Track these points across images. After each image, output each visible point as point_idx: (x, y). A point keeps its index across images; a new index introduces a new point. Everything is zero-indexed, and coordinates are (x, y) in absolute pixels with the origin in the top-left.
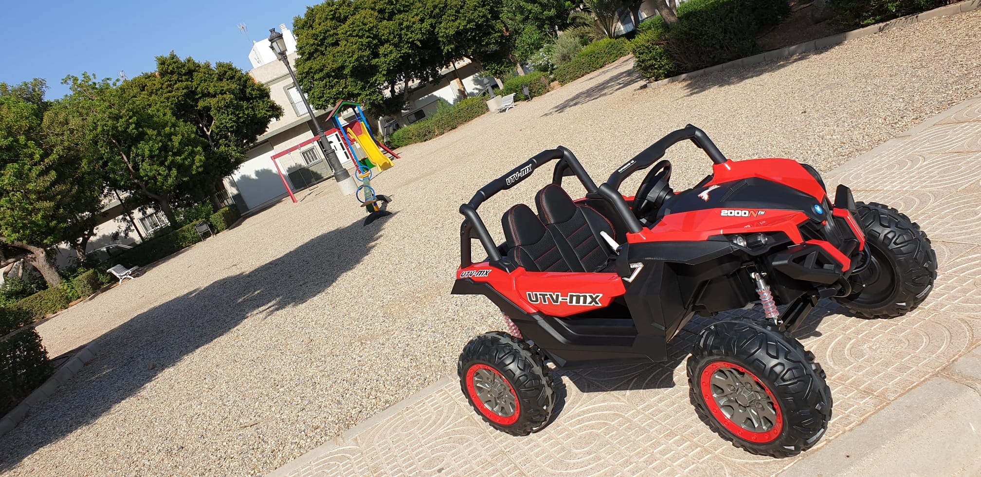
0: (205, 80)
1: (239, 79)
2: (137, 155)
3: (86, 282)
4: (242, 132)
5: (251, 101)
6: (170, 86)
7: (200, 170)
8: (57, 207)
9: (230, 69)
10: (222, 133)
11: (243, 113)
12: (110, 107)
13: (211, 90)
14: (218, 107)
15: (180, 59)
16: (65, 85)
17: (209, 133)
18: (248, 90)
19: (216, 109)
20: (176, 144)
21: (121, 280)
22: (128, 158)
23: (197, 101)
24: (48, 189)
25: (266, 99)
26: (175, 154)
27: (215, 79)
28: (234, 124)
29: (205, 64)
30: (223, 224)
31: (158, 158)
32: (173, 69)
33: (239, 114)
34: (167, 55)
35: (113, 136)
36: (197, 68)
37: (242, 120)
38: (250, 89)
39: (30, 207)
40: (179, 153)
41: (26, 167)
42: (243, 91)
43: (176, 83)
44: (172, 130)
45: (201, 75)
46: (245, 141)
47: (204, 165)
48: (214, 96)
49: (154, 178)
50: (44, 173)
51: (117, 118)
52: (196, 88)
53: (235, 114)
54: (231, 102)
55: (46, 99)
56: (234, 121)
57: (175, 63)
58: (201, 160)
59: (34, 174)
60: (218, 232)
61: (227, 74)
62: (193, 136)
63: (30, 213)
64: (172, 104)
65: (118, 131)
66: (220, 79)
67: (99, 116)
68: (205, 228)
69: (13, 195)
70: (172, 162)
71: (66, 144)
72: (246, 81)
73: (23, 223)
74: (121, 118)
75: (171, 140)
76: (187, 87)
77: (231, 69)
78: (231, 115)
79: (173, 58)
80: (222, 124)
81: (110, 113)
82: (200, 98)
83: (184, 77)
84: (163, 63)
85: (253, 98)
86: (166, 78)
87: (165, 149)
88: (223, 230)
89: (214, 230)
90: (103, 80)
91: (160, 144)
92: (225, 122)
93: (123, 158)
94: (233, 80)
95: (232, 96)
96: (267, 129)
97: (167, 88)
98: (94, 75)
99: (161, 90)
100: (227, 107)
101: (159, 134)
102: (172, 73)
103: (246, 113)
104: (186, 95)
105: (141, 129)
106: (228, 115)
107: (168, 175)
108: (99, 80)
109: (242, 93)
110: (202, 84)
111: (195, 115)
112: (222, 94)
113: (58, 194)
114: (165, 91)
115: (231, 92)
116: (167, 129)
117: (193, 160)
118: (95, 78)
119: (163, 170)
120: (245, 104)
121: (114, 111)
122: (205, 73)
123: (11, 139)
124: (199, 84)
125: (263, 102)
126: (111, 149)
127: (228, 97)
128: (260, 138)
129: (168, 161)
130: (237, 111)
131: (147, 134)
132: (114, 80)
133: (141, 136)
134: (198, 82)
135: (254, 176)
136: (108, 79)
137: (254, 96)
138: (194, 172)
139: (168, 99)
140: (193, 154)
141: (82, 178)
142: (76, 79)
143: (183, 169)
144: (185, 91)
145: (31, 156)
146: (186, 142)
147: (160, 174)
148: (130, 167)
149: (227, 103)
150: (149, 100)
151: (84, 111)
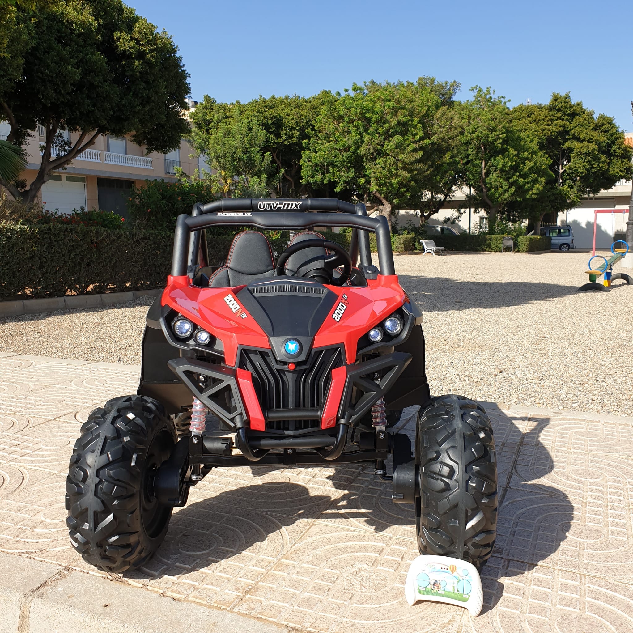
0: (582, 126)
1: (612, 135)
2: (493, 165)
3: (402, 242)
4: (588, 180)
5: (612, 158)
6: (551, 120)
7: (534, 196)
8: (412, 179)
9: (608, 123)
10: (571, 175)
11: (598, 165)
12: (492, 120)
13: (582, 136)
14: (580, 151)
15: (572, 101)
16: (471, 92)
17: (561, 171)
18: (614, 147)
19: (577, 153)
20: (526, 168)
21: (426, 252)
22: (486, 165)
23: (566, 140)
24: (412, 163)
25: (626, 160)
26: (521, 176)
27: (591, 127)
28: (585, 171)
29: (590, 112)
30: (526, 247)
31: (505, 174)
32: (562, 107)
33: (594, 164)
34: (563, 94)
35: (484, 144)
36: (581, 113)
37: (593, 170)
38: (616, 146)
39: (394, 172)
40: (524, 176)
41: (407, 142)
42: (609, 146)
43: (557, 120)
44: (530, 156)
45: (581, 120)
46: (588, 189)
47: (540, 194)
48: (582, 142)
49: (497, 188)
50: (415, 150)
51: (493, 130)
52: (571, 130)
53: (590, 163)
54: (593, 151)
55: (455, 98)
56: (586, 169)
57: (565, 102)
58: (538, 189)
59: (409, 149)
60: (518, 251)
61: (604, 127)
62: (544, 167)
63: (392, 176)
64: (545, 135)
65: (488, 141)
66: (595, 129)
67: (481, 124)
68: (510, 243)
69: (389, 159)
70: (515, 181)
71: (442, 135)
72: (616, 139)
73: (385, 181)
74: (495, 131)
75: (524, 164)
76: (564, 126)
77: (610, 124)
78: (587, 162)
79: (566, 98)
80: (575, 167)
81: (489, 124)
82: (570, 139)
83: (566, 117)
84: (556, 100)
85: (614, 156)
86: (552, 113)
87: (515, 168)
88: (523, 251)
89: (516, 248)
90: (498, 97)
91: (514, 163)
92: (579, 167)
93: (482, 163)
94: (606, 134)
95: (596, 146)
96: (613, 187)
97: (548, 121)
98: (494, 91)
99: (542, 121)
100: (587, 154)
101: (517, 155)
102: (559, 110)
103: (601, 165)
104: (560, 133)
105: (505, 146)
106: (584, 161)
107: (507, 190)
108: (495, 97)
109: (608, 147)
110: (577, 128)
111: (559, 152)
112: (589, 142)
113: (416, 170)
114: (545, 123)
115: (598, 143)
116: (526, 153)
117: (533, 187)
118: (494, 93)
119: (505, 185)
120: (603, 157)
121: (493, 124)
122: (585, 120)
123: (409, 118)
124: (575, 127)
125: (622, 162)
126: (478, 152)
127: (593, 146)
128: (603, 192)
129: (513, 180)
130: (594, 161)
131: (509, 152)
132: (506, 100)
133: (503, 152)
134: (575, 125)
135: (584, 225)
136: (503, 97)
137: (616, 154)
138: (528, 197)
139: (543, 130)
140: (535, 181)
141: (442, 165)
142: (480, 90)
143: (521, 190)
144: (561, 128)
145: (414, 135)
146: (536, 170)
147: (502, 187)
148: (483, 173)
149: (589, 151)
150: (528, 125)
151: (473, 117)
